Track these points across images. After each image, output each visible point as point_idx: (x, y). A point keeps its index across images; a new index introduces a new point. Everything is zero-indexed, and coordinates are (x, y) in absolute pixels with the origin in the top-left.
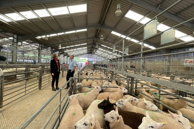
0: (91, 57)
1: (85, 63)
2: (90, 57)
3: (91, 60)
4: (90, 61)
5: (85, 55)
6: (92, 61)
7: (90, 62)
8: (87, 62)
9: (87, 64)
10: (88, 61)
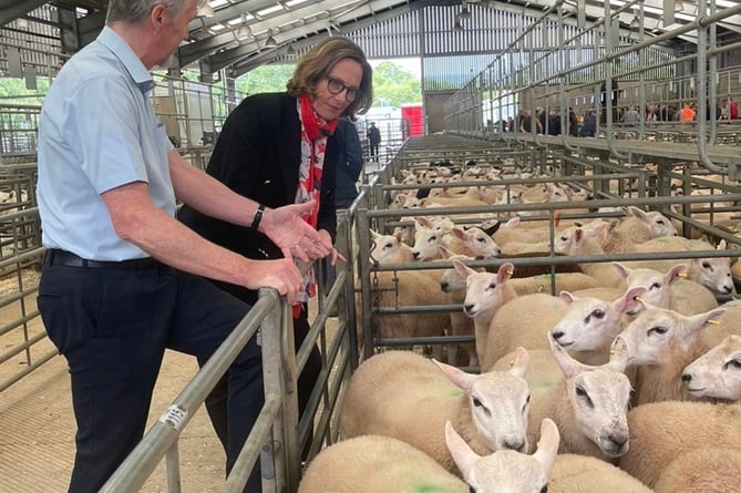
0: (461, 41)
1: (398, 114)
2: (445, 42)
3: (454, 71)
4: (450, 93)
5: (385, 29)
6: (474, 90)
7: (449, 105)
8: (418, 102)
9: (425, 129)
10: (429, 95)
